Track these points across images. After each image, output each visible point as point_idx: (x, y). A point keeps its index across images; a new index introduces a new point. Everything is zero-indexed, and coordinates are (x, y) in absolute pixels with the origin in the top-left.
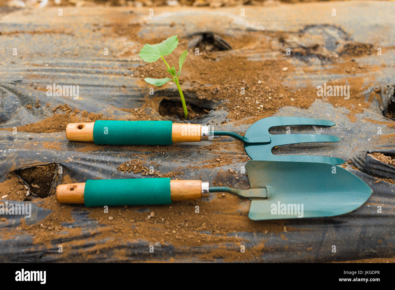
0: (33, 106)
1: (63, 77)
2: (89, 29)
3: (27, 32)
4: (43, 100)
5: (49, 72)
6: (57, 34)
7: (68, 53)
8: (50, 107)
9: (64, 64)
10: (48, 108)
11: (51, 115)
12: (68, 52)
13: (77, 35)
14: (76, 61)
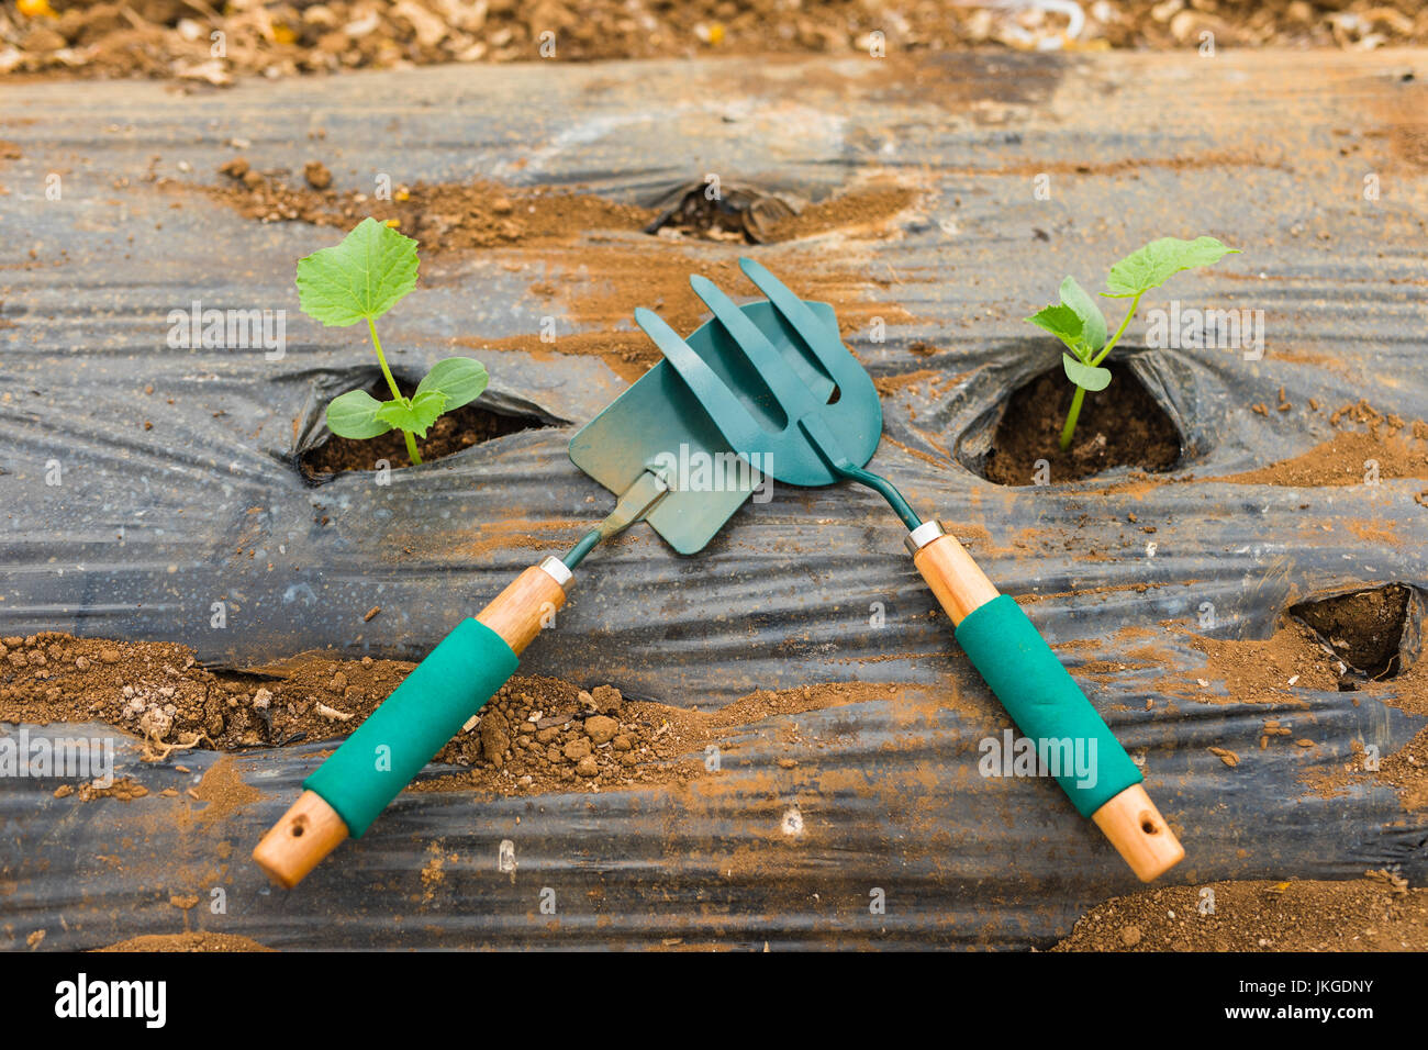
0: (1270, 407)
1: (1324, 314)
2: (1329, 147)
3: (1160, 163)
4: (1297, 389)
5: (1278, 298)
6: (1245, 167)
7: (1299, 232)
8: (1320, 411)
9: (1310, 270)
10: (1316, 414)
11: (1330, 433)
12: (1300, 227)
13: (1302, 169)
14: (1335, 261)
